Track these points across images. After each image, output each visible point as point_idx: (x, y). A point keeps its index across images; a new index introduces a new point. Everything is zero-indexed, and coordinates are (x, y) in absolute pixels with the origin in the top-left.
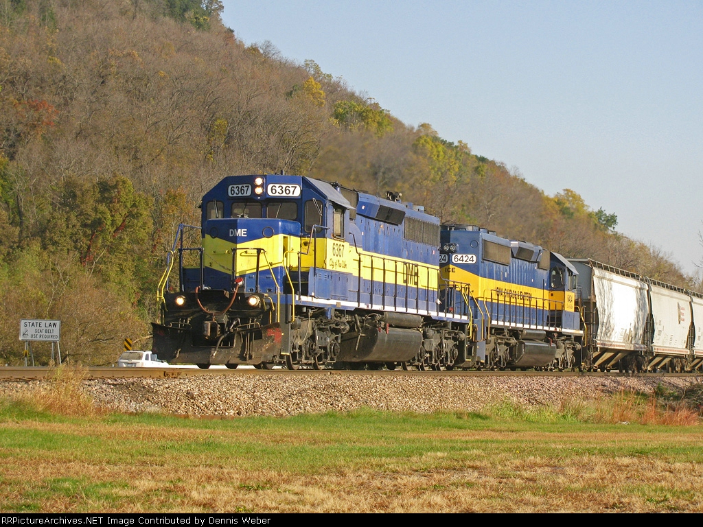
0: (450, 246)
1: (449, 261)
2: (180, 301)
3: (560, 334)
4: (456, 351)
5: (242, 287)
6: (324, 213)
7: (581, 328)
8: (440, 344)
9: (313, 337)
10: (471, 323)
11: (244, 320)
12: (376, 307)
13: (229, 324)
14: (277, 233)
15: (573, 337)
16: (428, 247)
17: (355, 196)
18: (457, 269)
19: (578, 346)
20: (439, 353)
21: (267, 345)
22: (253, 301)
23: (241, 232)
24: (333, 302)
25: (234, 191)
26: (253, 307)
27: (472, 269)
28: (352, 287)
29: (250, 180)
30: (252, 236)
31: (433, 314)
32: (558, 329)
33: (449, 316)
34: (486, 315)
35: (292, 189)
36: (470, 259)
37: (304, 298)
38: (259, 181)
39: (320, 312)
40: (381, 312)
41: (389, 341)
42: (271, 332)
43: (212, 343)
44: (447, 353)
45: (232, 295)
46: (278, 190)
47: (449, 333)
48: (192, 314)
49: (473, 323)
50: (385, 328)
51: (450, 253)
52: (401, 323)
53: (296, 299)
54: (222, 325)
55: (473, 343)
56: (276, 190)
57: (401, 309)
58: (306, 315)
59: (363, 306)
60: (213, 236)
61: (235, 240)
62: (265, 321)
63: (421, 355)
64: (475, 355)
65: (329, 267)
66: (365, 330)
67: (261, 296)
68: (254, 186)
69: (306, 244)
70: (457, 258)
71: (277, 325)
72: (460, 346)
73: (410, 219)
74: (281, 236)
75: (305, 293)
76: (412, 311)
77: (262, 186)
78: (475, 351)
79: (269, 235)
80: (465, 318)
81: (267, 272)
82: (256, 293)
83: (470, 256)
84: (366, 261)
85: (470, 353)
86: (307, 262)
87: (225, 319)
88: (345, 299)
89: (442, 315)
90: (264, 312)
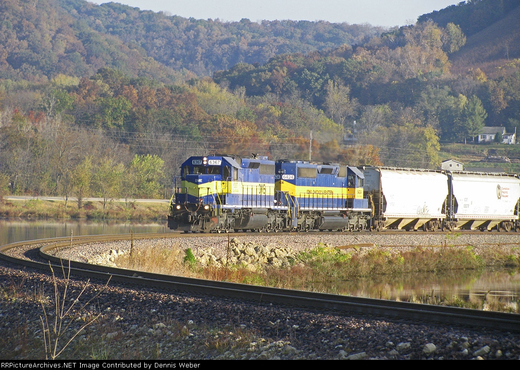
0: (281, 171)
1: (281, 178)
2: (178, 207)
3: (352, 212)
4: (283, 223)
5: (202, 202)
6: (230, 171)
7: (370, 207)
8: (275, 220)
9: (226, 220)
10: (289, 210)
11: (203, 215)
12: (250, 206)
13: (197, 216)
14: (214, 180)
15: (362, 213)
16: (270, 175)
17: (240, 160)
18: (285, 182)
19: (369, 217)
20: (274, 224)
21: (212, 224)
22: (207, 208)
23: (200, 180)
24: (234, 206)
25: (194, 162)
26: (206, 210)
27: (292, 182)
28: (240, 199)
29: (201, 158)
30: (204, 182)
31: (272, 207)
32: (350, 209)
33: (279, 207)
34: (297, 205)
35: (218, 162)
36: (291, 177)
37: (224, 206)
38: (205, 159)
39: (229, 210)
40: (251, 208)
41: (254, 221)
42: (213, 219)
43: (191, 223)
44: (278, 224)
45: (198, 205)
46: (213, 162)
47: (280, 215)
48: (183, 212)
49: (290, 209)
50: (252, 215)
51: (281, 174)
52: (259, 212)
53: (222, 206)
54: (195, 216)
55: (290, 219)
56: (212, 162)
57: (259, 206)
58: (224, 212)
59: (244, 207)
60: (189, 181)
61: (198, 183)
62: (211, 215)
63: (266, 225)
64: (291, 224)
65: (232, 193)
66: (244, 216)
67: (209, 206)
68: (203, 161)
69: (223, 183)
70: (285, 177)
71: (216, 217)
72: (284, 220)
73: (262, 165)
74: (215, 181)
75: (225, 204)
76: (263, 206)
77: (206, 161)
78: (291, 223)
79: (211, 181)
80: (286, 207)
81: (211, 195)
82: (207, 205)
83: (291, 176)
84: (245, 187)
85: (289, 224)
86: (225, 191)
87: (196, 214)
88: (238, 204)
89: (276, 207)
90: (210, 212)
